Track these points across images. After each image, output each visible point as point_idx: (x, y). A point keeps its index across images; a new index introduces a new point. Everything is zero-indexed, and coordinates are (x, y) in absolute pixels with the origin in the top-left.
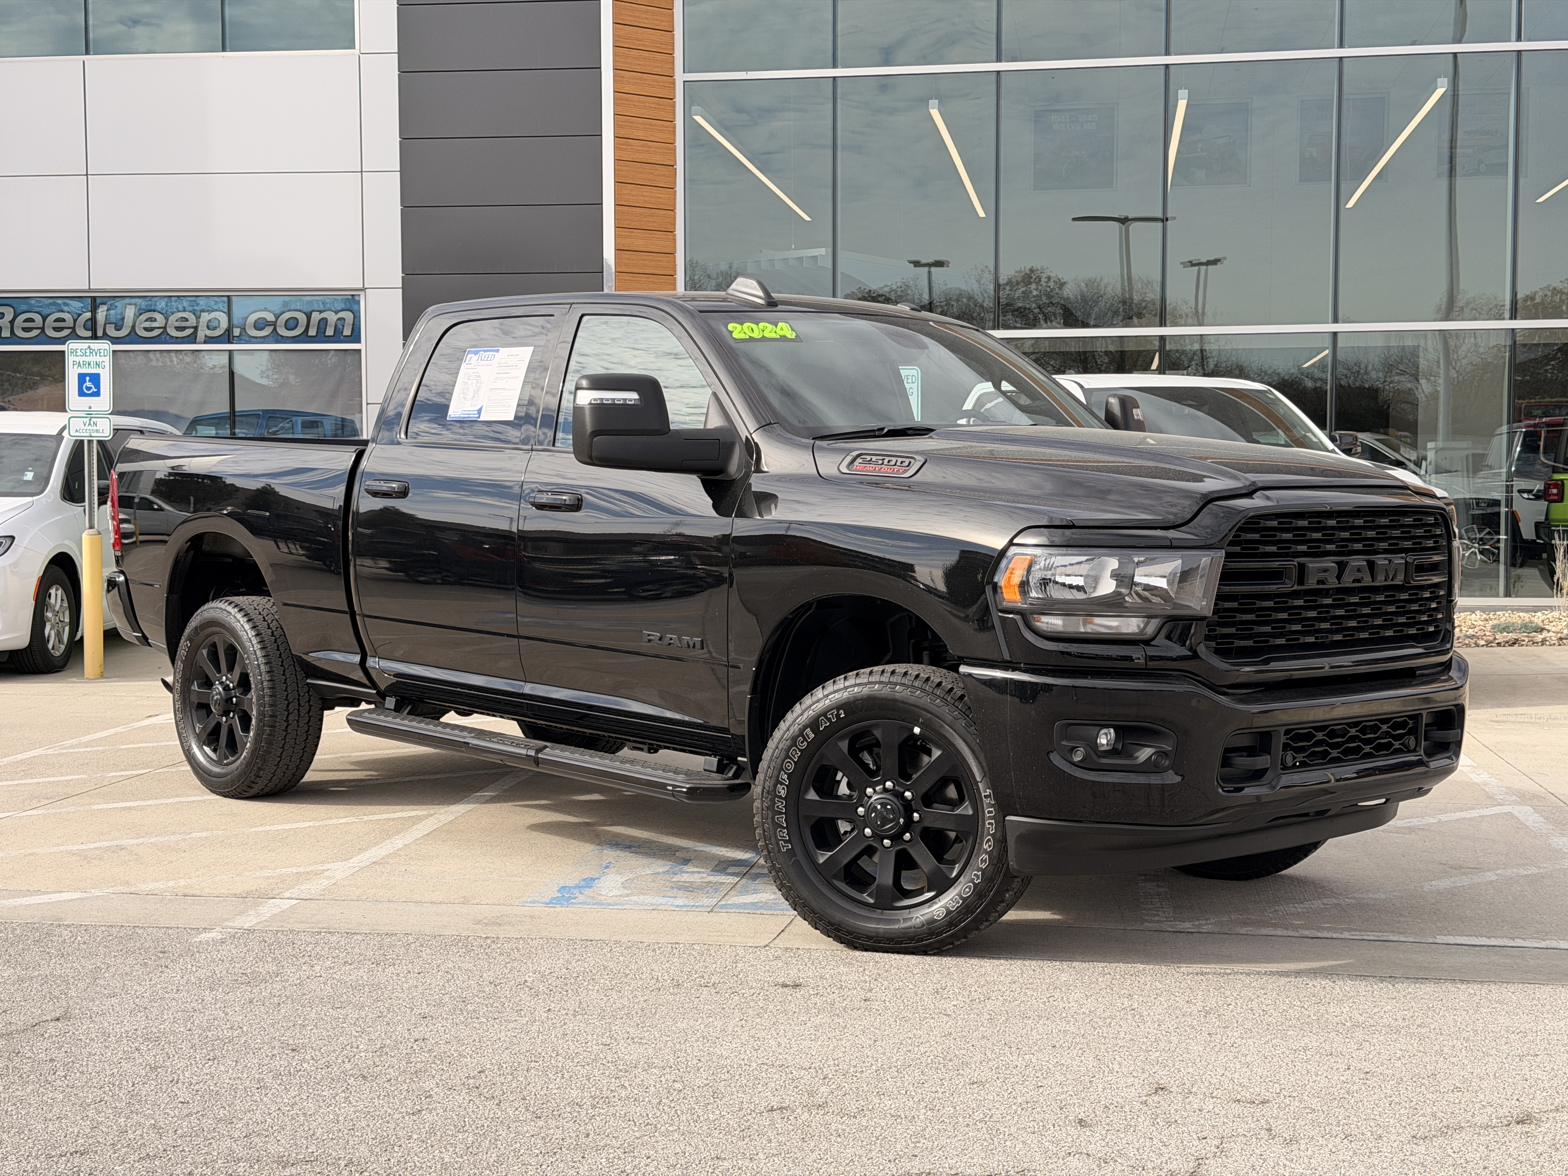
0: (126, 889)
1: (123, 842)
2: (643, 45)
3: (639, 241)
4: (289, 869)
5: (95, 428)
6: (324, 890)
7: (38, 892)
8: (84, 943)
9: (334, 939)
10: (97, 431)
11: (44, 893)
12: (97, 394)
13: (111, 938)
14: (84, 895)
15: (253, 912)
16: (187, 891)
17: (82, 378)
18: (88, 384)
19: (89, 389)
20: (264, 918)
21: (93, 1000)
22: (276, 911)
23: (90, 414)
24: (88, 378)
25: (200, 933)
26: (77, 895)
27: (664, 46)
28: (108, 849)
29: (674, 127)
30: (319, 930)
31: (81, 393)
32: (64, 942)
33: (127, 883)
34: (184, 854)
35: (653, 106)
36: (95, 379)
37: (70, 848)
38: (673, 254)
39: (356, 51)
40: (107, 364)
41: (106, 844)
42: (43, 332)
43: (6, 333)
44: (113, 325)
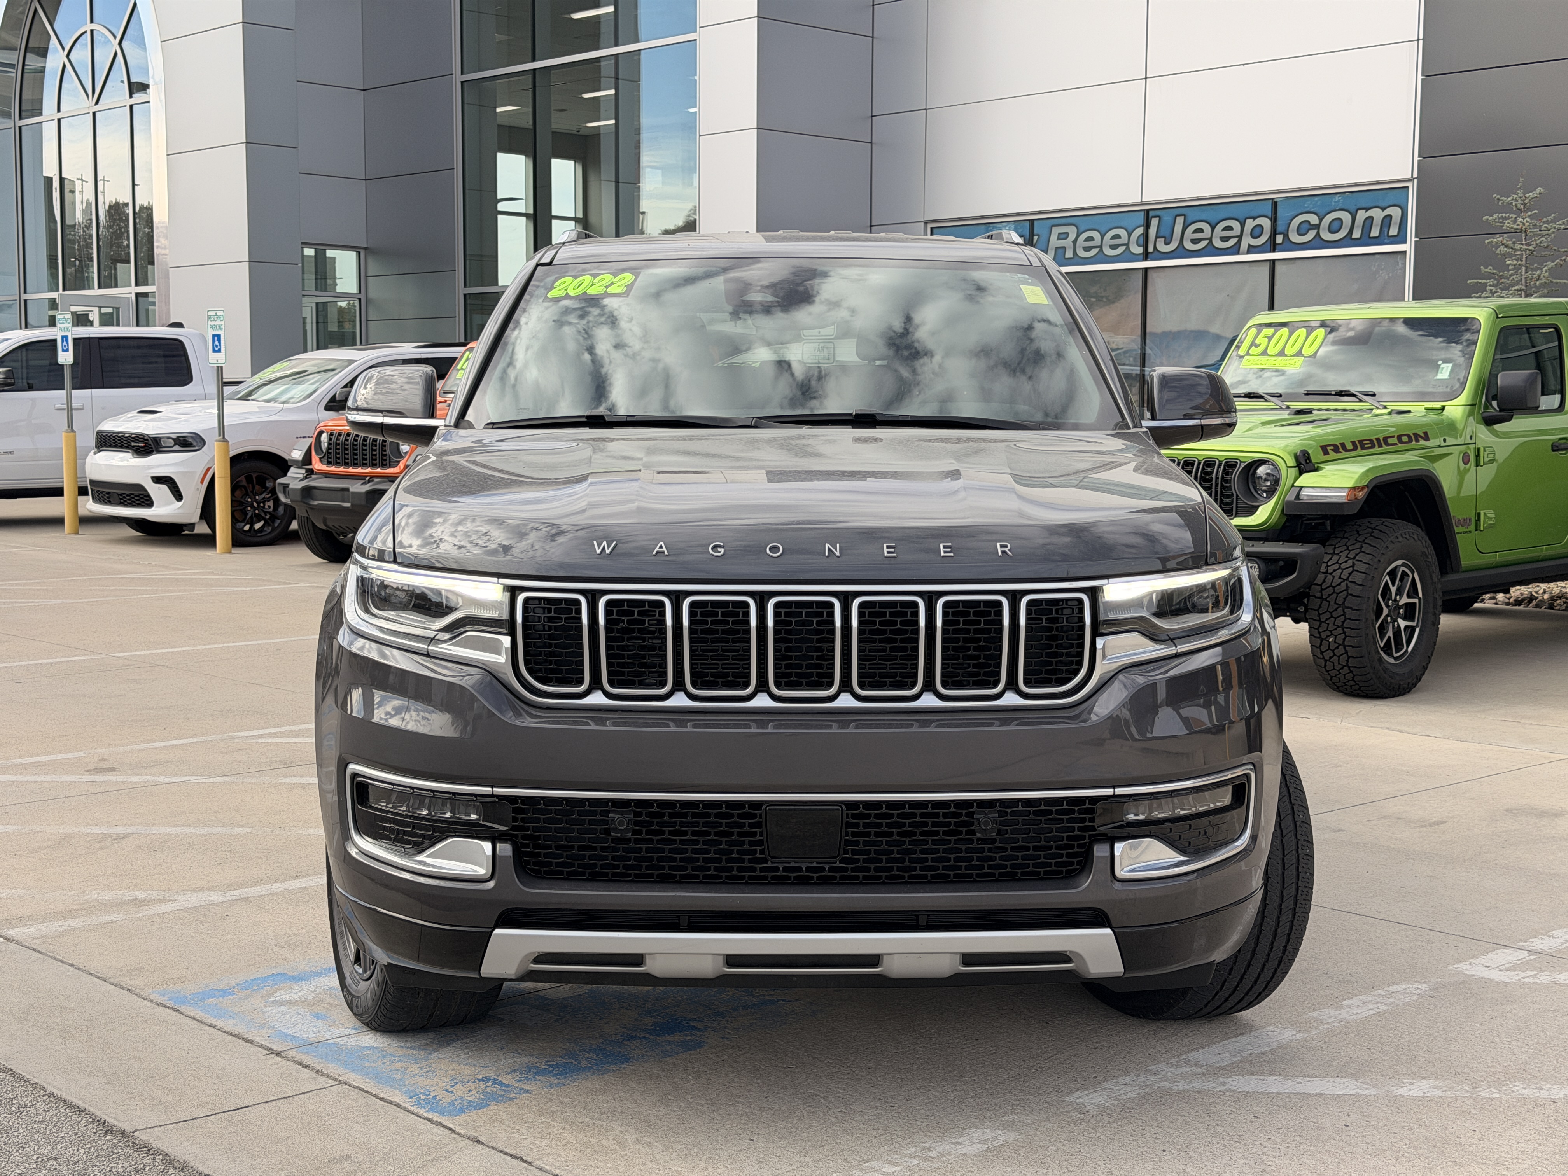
42: (1101, 250)
43: (1069, 254)
44: (1163, 239)
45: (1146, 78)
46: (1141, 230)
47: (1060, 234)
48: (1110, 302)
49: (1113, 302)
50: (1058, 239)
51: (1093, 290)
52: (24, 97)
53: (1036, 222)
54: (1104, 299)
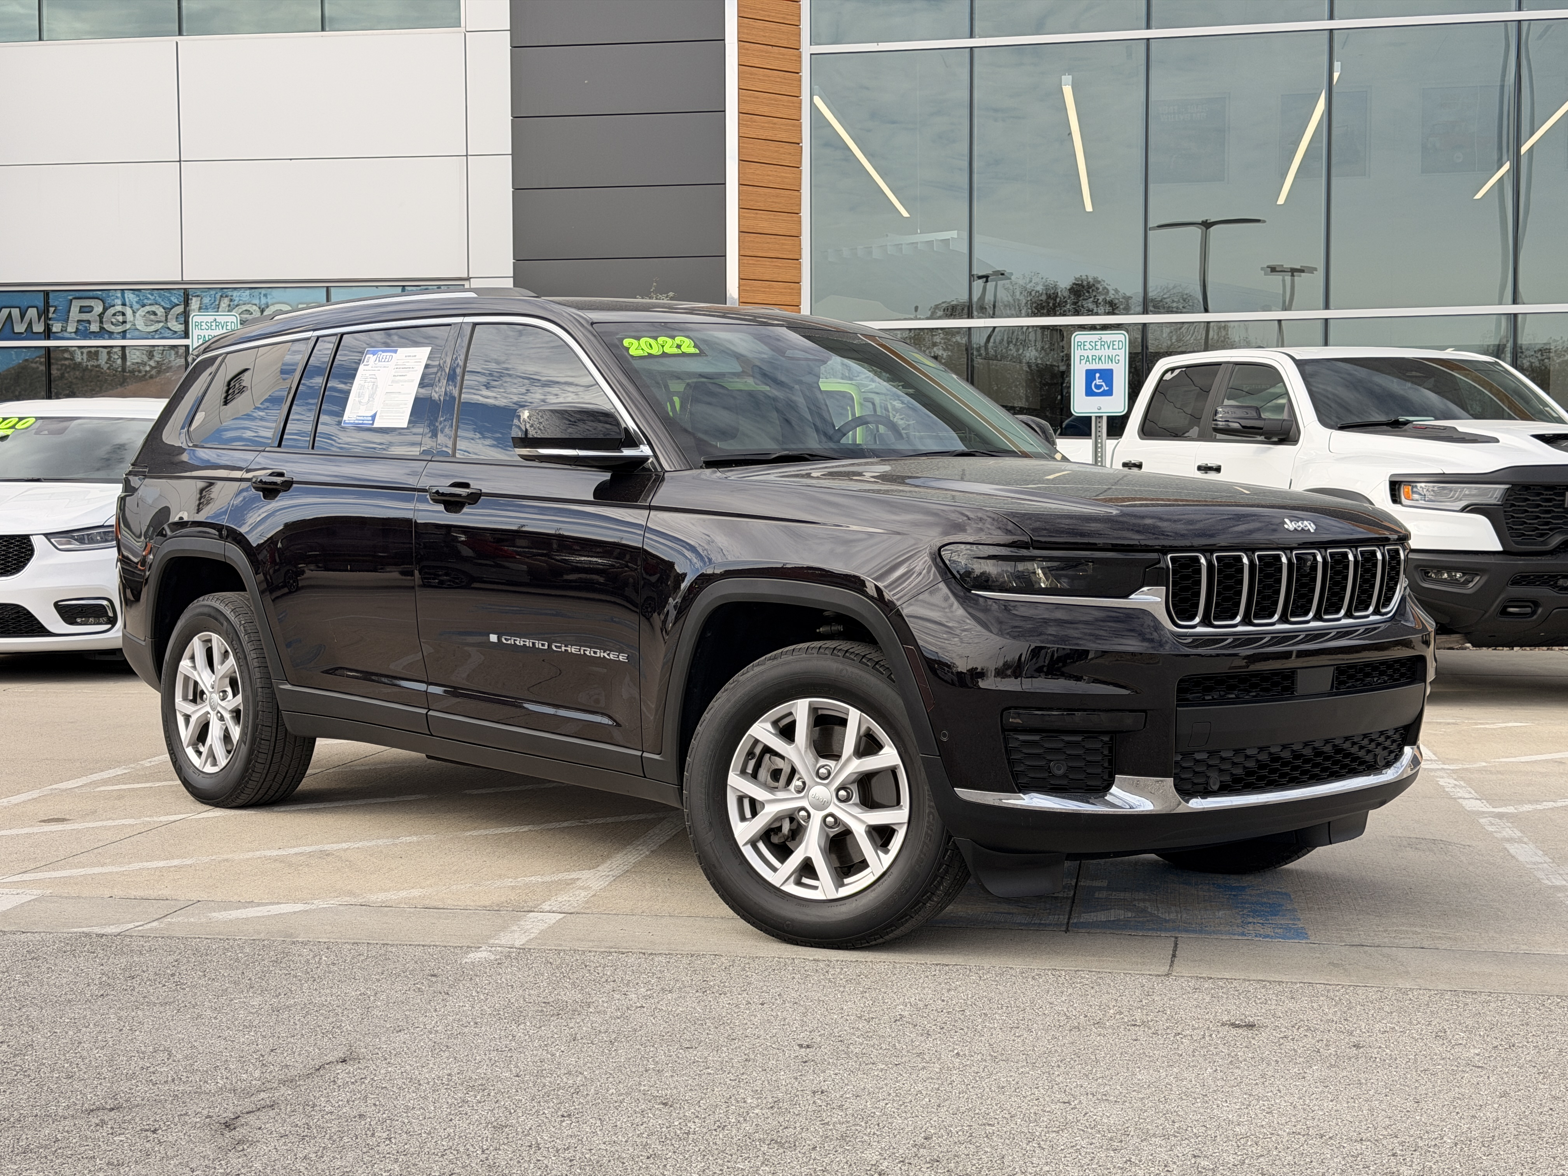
0: (353, 901)
1: (327, 847)
2: (769, 16)
3: (764, 223)
4: (532, 878)
6: (587, 902)
7: (251, 904)
8: (334, 964)
9: (631, 960)
11: (259, 905)
13: (362, 958)
14: (308, 907)
15: (515, 928)
16: (427, 902)
20: (532, 936)
21: (376, 1036)
22: (543, 926)
25: (467, 953)
26: (299, 907)
27: (791, 17)
28: (310, 855)
29: (800, 103)
30: (607, 950)
32: (308, 961)
33: (351, 893)
34: (402, 861)
35: (778, 80)
37: (268, 853)
38: (798, 236)
39: (462, 29)
41: (308, 849)
42: (133, 326)
43: (94, 327)
45: (180, 161)
46: (180, 309)
47: (81, 307)
50: (80, 312)
53: (51, 295)
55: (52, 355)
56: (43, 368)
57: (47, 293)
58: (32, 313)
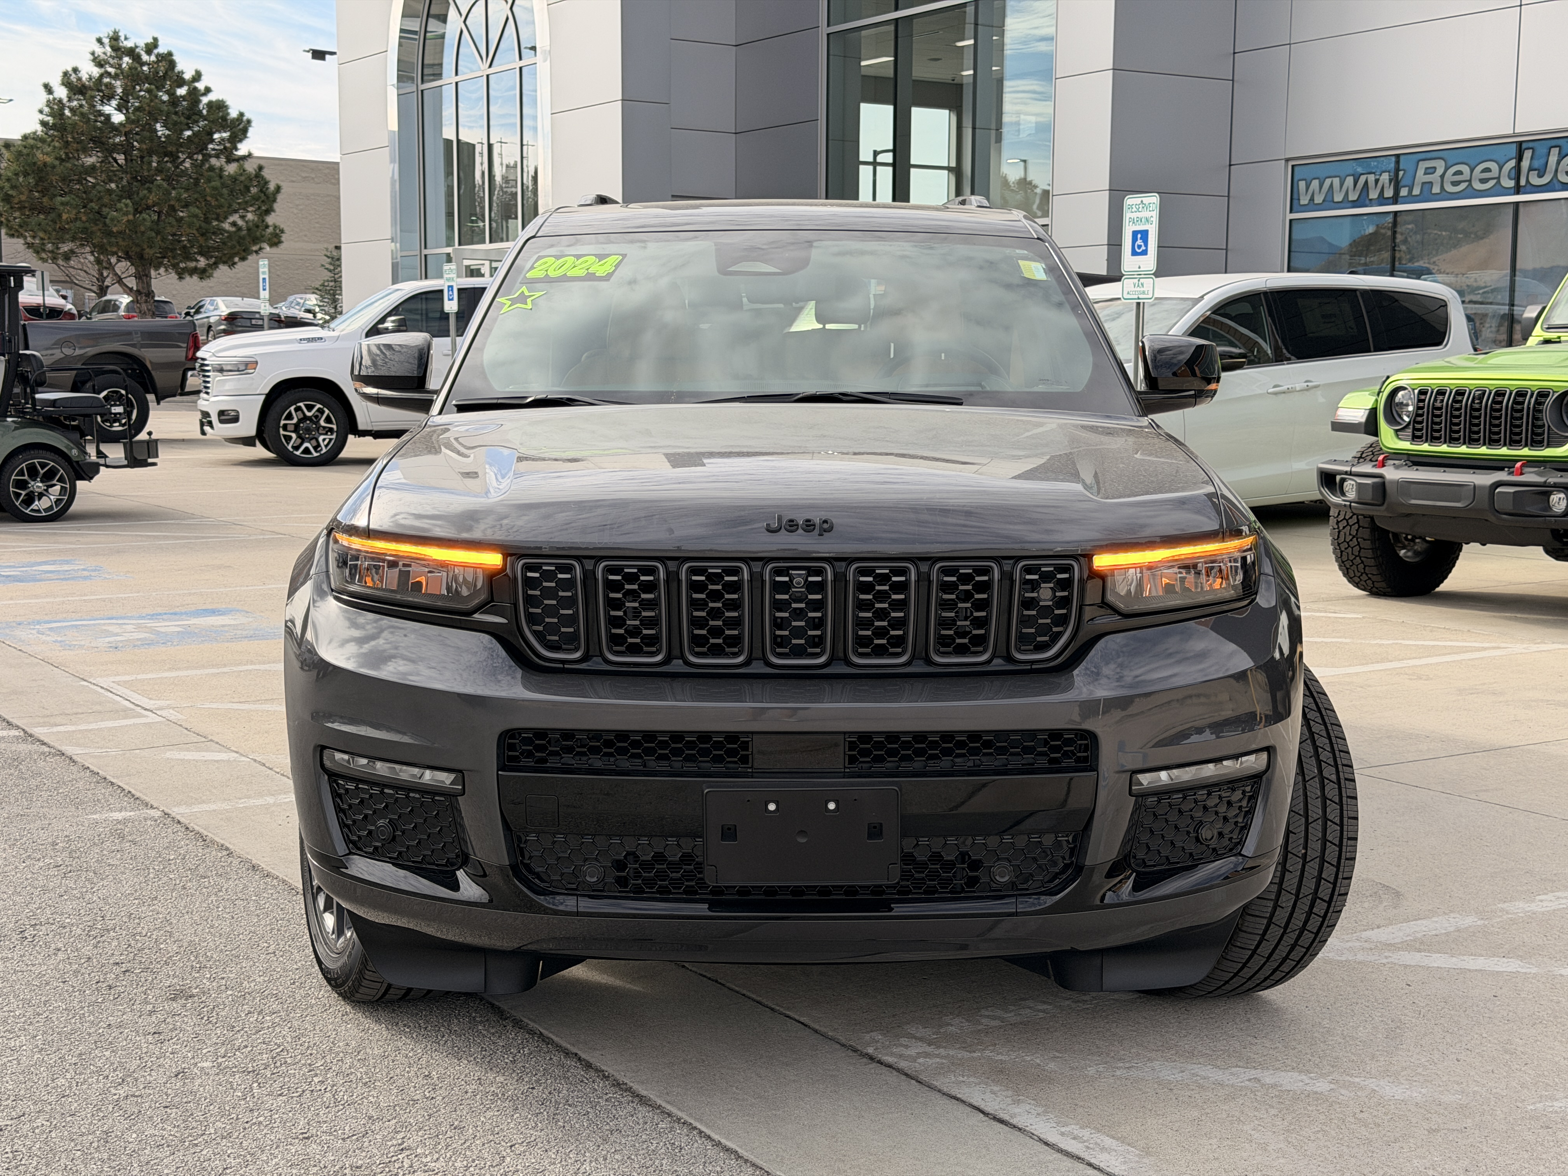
5: (1142, 289)
10: (1144, 293)
12: (1145, 253)
17: (1135, 234)
18: (1139, 242)
19: (1139, 247)
23: (1139, 275)
24: (1139, 236)
31: (1134, 253)
36: (1145, 234)
40: (1154, 219)
42: (1470, 185)
43: (1436, 189)
44: (1536, 172)
45: (1521, 5)
46: (1512, 163)
48: (1479, 238)
49: (1482, 238)
51: (1461, 225)
52: (426, 62)
53: (1402, 158)
54: (1473, 236)
55: (1399, 219)
56: (1389, 233)
57: (1398, 156)
58: (1385, 177)
